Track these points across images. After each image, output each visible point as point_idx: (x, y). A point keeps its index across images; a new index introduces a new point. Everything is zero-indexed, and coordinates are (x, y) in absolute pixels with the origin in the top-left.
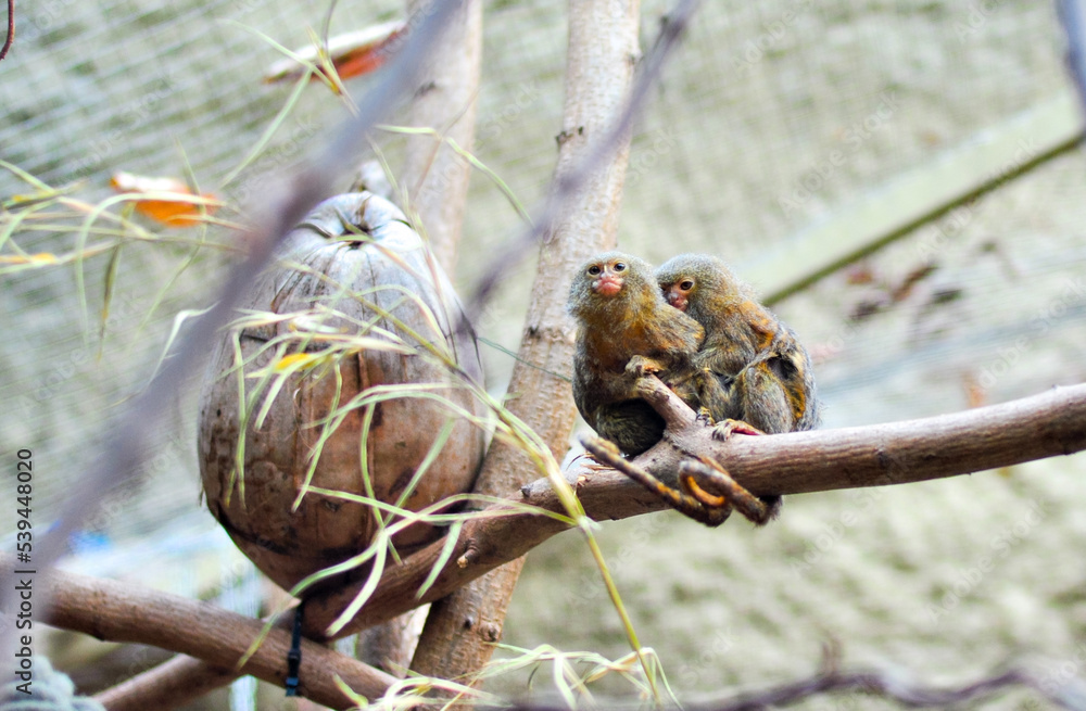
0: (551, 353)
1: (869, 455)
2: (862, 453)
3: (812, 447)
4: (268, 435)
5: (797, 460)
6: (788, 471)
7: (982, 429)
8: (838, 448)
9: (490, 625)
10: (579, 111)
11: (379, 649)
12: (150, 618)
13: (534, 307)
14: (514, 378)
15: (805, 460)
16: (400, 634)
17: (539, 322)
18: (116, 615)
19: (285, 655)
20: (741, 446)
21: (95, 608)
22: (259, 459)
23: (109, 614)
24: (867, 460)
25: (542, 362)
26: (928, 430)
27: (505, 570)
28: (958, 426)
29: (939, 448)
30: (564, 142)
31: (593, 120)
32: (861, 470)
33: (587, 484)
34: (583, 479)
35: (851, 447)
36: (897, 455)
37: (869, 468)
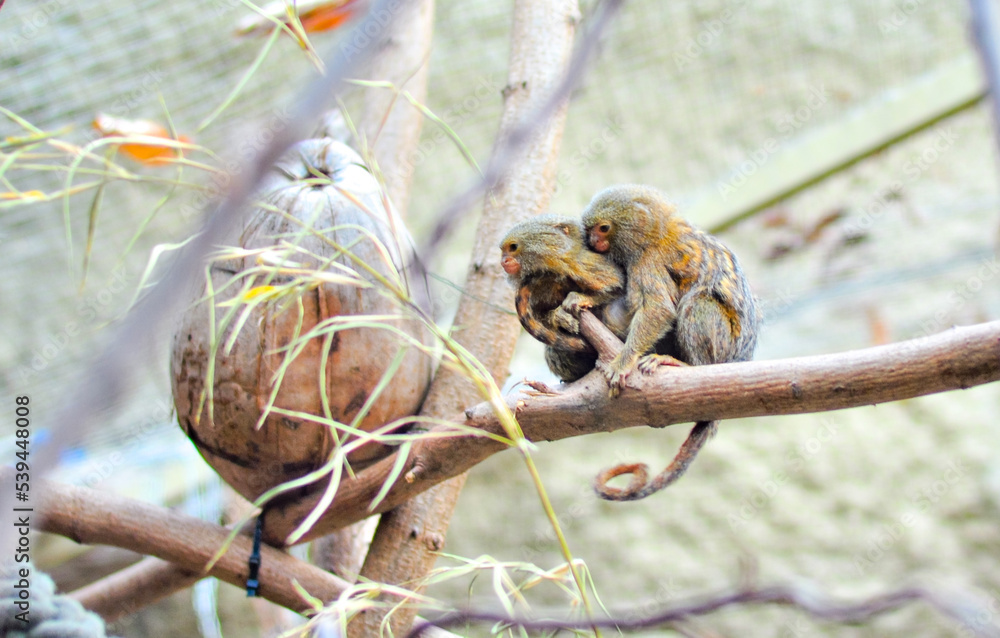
0: (494, 288)
1: (783, 387)
2: (776, 385)
3: (731, 378)
4: (235, 359)
5: (717, 390)
6: (709, 400)
7: (888, 364)
8: (755, 379)
9: (434, 535)
10: (524, 67)
11: (332, 555)
12: (124, 524)
13: (479, 245)
14: (460, 310)
15: (725, 390)
16: (352, 542)
17: (484, 260)
18: (93, 520)
19: (246, 559)
20: (666, 376)
21: (74, 513)
22: (226, 380)
23: (86, 519)
24: (781, 391)
25: (485, 295)
26: (838, 365)
27: (449, 486)
28: (866, 360)
29: (849, 381)
30: (509, 95)
31: (536, 76)
32: (776, 400)
33: (525, 409)
34: (522, 404)
35: (767, 379)
36: (809, 387)
37: (784, 398)
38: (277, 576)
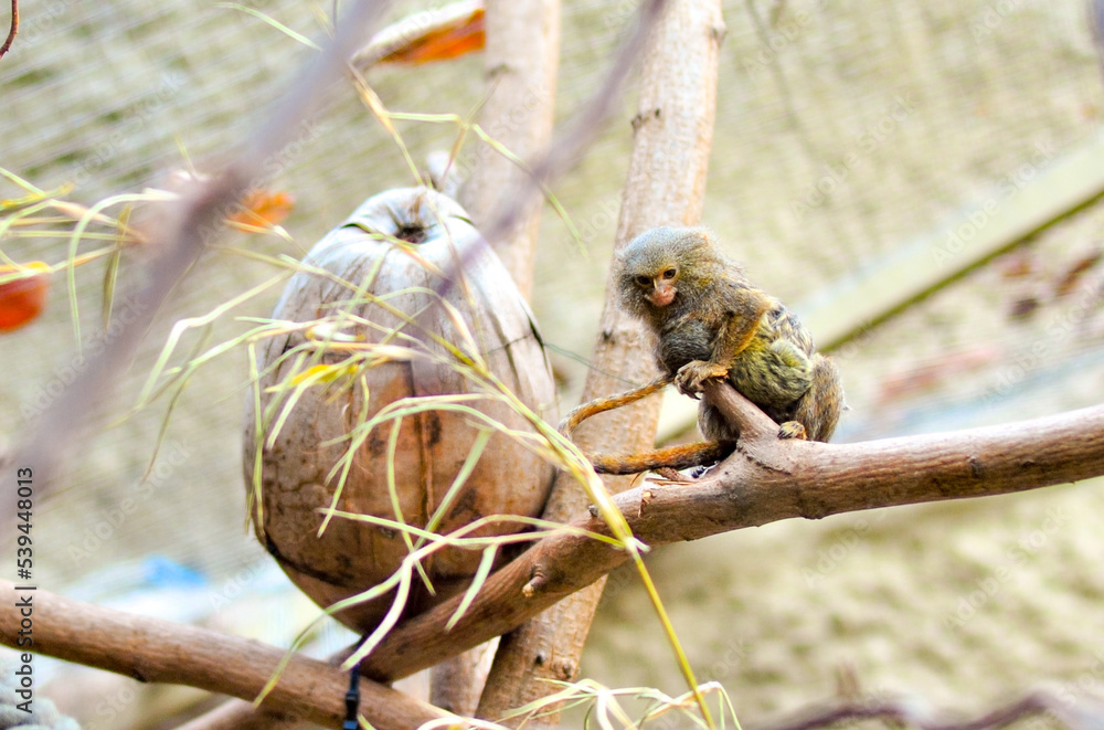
0: (627, 360)
1: (960, 463)
2: (953, 461)
3: (898, 455)
4: (317, 456)
5: (882, 470)
6: (872, 482)
7: (1084, 432)
8: (926, 456)
9: (565, 661)
10: (656, 91)
11: (449, 689)
12: (196, 658)
13: (608, 309)
14: (587, 388)
15: (890, 470)
16: (472, 672)
17: (614, 326)
18: (158, 654)
19: (342, 696)
20: (821, 456)
21: (135, 647)
22: (307, 483)
23: (151, 654)
24: (958, 469)
25: (617, 369)
26: (1025, 434)
27: (580, 600)
28: (1058, 428)
29: (1038, 454)
30: (639, 126)
31: (671, 101)
32: (953, 480)
33: (653, 500)
34: (648, 495)
35: (941, 455)
36: (991, 462)
37: (962, 477)
38: (380, 715)
